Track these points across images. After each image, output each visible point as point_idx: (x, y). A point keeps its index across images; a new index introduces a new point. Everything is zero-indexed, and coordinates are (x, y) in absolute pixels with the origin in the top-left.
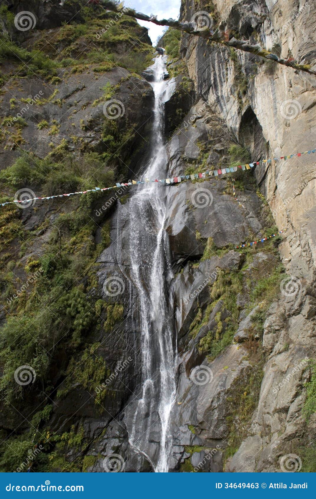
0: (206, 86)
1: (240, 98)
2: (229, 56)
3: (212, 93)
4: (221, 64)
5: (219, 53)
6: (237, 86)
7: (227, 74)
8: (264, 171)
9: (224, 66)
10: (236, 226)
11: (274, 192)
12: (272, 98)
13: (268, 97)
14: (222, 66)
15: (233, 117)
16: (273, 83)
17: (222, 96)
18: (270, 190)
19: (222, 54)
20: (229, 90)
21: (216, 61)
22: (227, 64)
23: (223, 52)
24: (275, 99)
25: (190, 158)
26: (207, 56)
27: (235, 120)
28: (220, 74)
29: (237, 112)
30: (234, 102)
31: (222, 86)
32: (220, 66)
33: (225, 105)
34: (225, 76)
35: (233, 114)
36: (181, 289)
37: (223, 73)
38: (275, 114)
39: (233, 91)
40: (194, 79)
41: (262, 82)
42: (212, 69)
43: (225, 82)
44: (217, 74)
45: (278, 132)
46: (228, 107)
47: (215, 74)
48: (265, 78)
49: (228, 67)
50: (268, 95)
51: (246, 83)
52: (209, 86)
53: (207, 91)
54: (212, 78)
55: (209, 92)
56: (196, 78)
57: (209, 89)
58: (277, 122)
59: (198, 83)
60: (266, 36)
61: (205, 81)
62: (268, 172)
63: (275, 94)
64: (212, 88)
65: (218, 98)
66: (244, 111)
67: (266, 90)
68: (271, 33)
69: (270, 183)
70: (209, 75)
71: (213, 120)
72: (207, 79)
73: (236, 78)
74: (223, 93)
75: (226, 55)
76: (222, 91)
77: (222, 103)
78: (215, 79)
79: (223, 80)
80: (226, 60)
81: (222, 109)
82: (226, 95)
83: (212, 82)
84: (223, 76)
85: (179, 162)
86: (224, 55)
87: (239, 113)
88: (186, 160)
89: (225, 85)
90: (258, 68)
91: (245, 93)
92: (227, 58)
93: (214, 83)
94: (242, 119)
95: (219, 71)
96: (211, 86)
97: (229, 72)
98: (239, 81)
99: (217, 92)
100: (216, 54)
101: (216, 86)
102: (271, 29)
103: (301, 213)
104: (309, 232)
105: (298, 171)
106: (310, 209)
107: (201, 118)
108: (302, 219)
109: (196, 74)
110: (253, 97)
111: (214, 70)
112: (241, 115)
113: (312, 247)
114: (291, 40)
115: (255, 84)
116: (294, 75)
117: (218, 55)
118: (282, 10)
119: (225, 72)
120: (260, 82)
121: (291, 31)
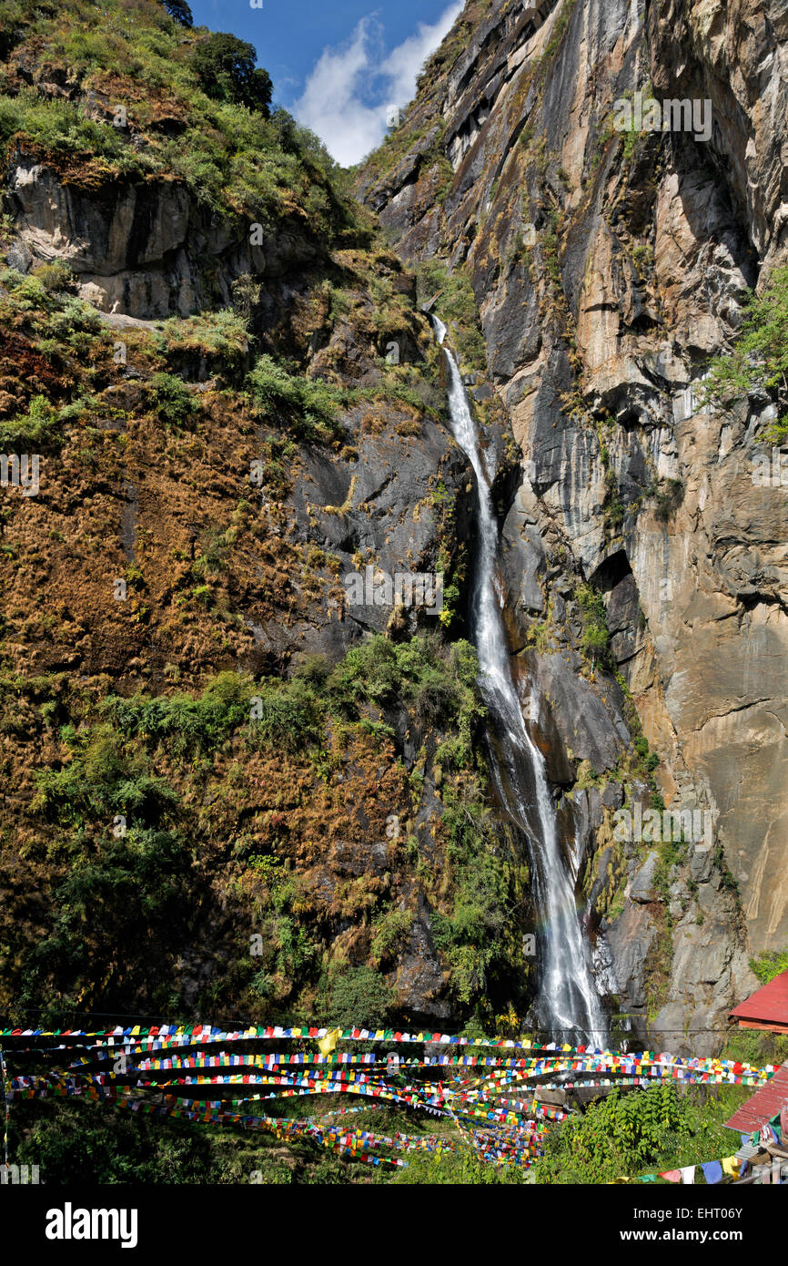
0: (547, 474)
1: (607, 527)
2: (597, 451)
3: (557, 492)
4: (581, 457)
5: (581, 436)
6: (606, 508)
7: (590, 480)
9: (587, 464)
10: (607, 739)
11: (646, 689)
12: (663, 563)
13: (658, 558)
14: (583, 461)
15: (590, 547)
16: (667, 540)
17: (576, 508)
18: (637, 682)
19: (585, 440)
20: (591, 507)
21: (574, 448)
22: (592, 462)
23: (587, 438)
24: (666, 566)
26: (556, 431)
27: (591, 552)
28: (577, 472)
29: (598, 545)
30: (596, 528)
31: (578, 491)
32: (579, 459)
33: (578, 522)
34: (586, 479)
35: (591, 543)
37: (584, 473)
39: (598, 511)
40: (524, 447)
41: (650, 528)
42: (565, 456)
43: (584, 487)
44: (574, 470)
45: (665, 614)
46: (584, 528)
47: (568, 467)
48: (655, 524)
49: (594, 468)
50: (657, 554)
52: (555, 479)
53: (548, 483)
54: (563, 470)
55: (551, 487)
56: (529, 449)
57: (552, 483)
59: (533, 461)
60: (660, 452)
61: (547, 466)
62: (638, 656)
63: (667, 557)
64: (559, 485)
65: (567, 504)
66: (611, 551)
67: (655, 544)
68: (670, 454)
69: (639, 672)
70: (558, 462)
71: (550, 531)
72: (552, 466)
73: (607, 496)
74: (580, 504)
75: (593, 447)
76: (577, 500)
77: (574, 518)
78: (568, 475)
79: (582, 484)
80: (592, 455)
81: (570, 523)
82: (585, 512)
83: (562, 477)
84: (583, 478)
86: (589, 445)
87: (601, 549)
88: (525, 610)
89: (584, 492)
90: (644, 500)
91: (618, 525)
92: (594, 452)
93: (566, 480)
94: (605, 560)
95: (578, 465)
96: (558, 480)
97: (594, 476)
99: (567, 496)
100: (576, 435)
101: (567, 486)
102: (671, 448)
103: (698, 752)
104: (706, 779)
105: (700, 700)
106: (709, 750)
107: (535, 524)
108: (698, 760)
109: (530, 443)
110: (631, 540)
111: (569, 459)
112: (606, 554)
113: (710, 800)
114: (703, 493)
115: (638, 523)
116: (705, 556)
117: (578, 439)
118: (697, 439)
119: (588, 474)
120: (645, 525)
121: (705, 480)
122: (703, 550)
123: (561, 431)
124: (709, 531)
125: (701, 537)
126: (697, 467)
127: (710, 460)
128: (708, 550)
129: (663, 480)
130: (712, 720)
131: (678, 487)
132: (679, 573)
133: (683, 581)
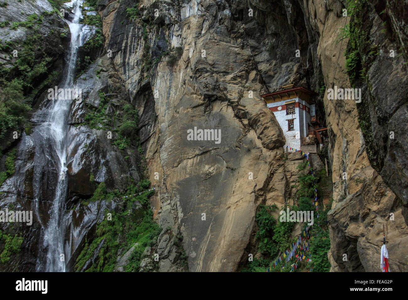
0: (116, 47)
1: (142, 71)
2: (142, 35)
3: (120, 56)
4: (134, 38)
5: (135, 28)
6: (143, 61)
7: (137, 48)
8: (149, 135)
9: (136, 41)
10: (122, 176)
11: (154, 154)
12: (168, 85)
13: (166, 83)
14: (134, 40)
15: (133, 83)
16: (171, 75)
17: (128, 63)
18: (150, 151)
19: (137, 30)
20: (136, 61)
21: (131, 33)
22: (139, 40)
23: (138, 29)
24: (170, 87)
25: (91, 105)
26: (123, 25)
27: (134, 86)
28: (131, 45)
29: (137, 81)
30: (137, 72)
31: (130, 55)
32: (132, 39)
33: (129, 71)
34: (135, 49)
35: (134, 81)
36: (72, 224)
37: (134, 45)
38: (168, 98)
39: (139, 64)
40: (106, 36)
41: (164, 69)
42: (125, 37)
43: (133, 53)
44: (129, 44)
45: (167, 111)
46: (131, 73)
47: (127, 43)
48: (167, 67)
49: (139, 43)
50: (166, 81)
51: (151, 63)
52: (120, 49)
53: (116, 52)
54: (124, 45)
55: (117, 54)
56: (109, 36)
57: (118, 52)
58: (168, 104)
59: (110, 42)
60: (174, 36)
61: (116, 44)
62: (152, 137)
63: (171, 83)
64: (121, 52)
65: (124, 62)
66: (143, 83)
67: (165, 76)
68: (178, 36)
69: (151, 146)
70: (122, 41)
71: (115, 77)
72: (119, 43)
73: (144, 56)
74: (130, 61)
75: (140, 33)
76: (129, 59)
77: (127, 68)
78: (126, 47)
79: (132, 51)
80: (139, 37)
81: (125, 73)
82: (132, 64)
83: (123, 48)
84: (133, 48)
85: (81, 106)
86: (138, 32)
87: (139, 83)
89: (133, 55)
90: (163, 57)
91: (148, 70)
92: (140, 35)
93: (125, 49)
94: (140, 88)
95: (131, 42)
96: (121, 50)
97: (139, 47)
98: (145, 58)
99: (125, 58)
100: (132, 28)
101: (125, 53)
102: (179, 33)
103: (175, 181)
104: (178, 196)
105: (179, 149)
106: (181, 179)
107: (106, 71)
108: (174, 185)
109: (110, 33)
110: (154, 76)
111: (127, 39)
112: (140, 85)
113: (179, 208)
114: (192, 50)
115: (158, 67)
116: (189, 78)
117: (133, 30)
118: (191, 25)
119: (136, 46)
120: (162, 69)
121: (193, 44)
122: (189, 75)
123: (125, 26)
124: (193, 67)
125: (189, 70)
126: (190, 38)
127: (197, 35)
128: (191, 74)
129: (173, 48)
130: (185, 162)
131: (180, 50)
132: (176, 90)
133: (178, 93)
